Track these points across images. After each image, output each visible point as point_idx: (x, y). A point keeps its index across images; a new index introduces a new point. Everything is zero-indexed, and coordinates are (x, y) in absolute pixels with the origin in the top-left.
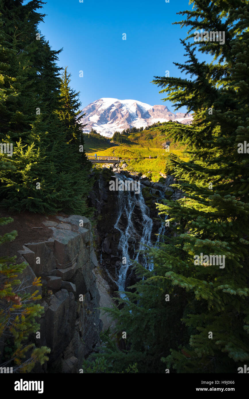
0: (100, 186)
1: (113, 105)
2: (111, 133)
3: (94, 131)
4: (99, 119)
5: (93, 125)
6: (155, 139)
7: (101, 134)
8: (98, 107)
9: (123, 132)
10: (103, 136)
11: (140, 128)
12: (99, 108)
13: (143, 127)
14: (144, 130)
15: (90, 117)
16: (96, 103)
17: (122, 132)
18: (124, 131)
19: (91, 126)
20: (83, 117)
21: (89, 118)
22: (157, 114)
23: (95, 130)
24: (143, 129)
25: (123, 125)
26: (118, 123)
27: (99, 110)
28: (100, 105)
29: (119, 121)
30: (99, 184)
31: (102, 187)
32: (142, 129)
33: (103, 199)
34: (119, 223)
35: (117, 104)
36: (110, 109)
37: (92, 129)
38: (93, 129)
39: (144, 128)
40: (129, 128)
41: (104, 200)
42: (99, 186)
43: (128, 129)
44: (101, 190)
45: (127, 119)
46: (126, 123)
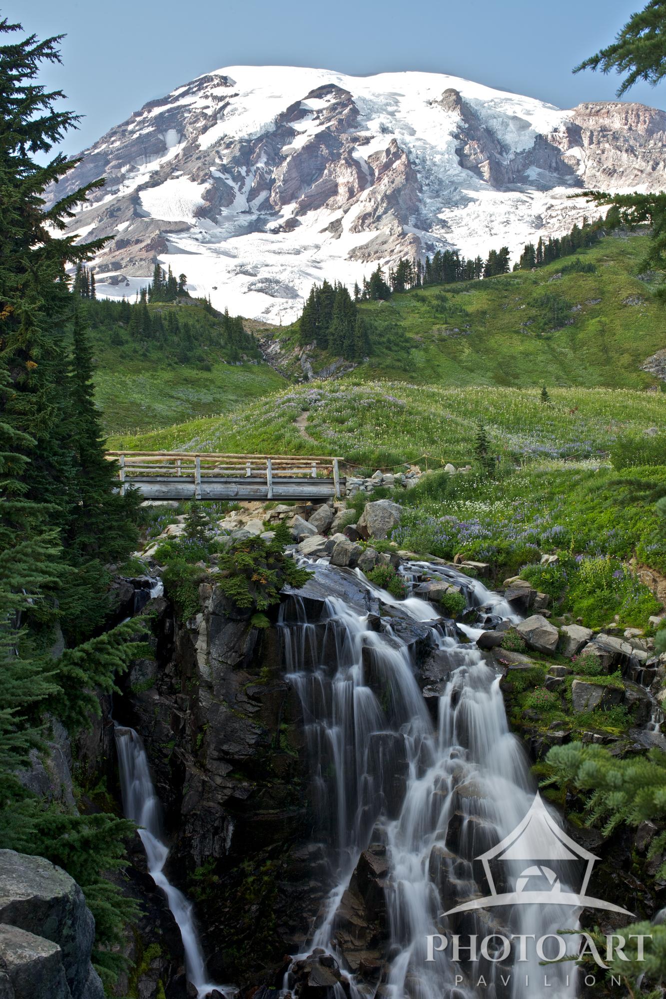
0: (201, 659)
1: (297, 111)
2: (291, 293)
3: (172, 280)
4: (202, 202)
5: (161, 245)
6: (593, 325)
7: (218, 306)
8: (201, 124)
9: (367, 285)
10: (233, 314)
11: (485, 258)
12: (205, 129)
13: (505, 251)
14: (511, 265)
15: (140, 188)
16: (183, 102)
17: (361, 286)
18: (376, 277)
19: (149, 248)
20: (88, 195)
21: (135, 199)
22: (599, 162)
23: (176, 275)
24: (506, 261)
25: (366, 237)
26: (335, 227)
27: (206, 141)
28: (209, 112)
29: (338, 214)
30: (201, 644)
31: (215, 663)
32: (499, 260)
33: (225, 757)
34: (341, 925)
35: (327, 104)
36: (274, 134)
37: (158, 268)
38: (164, 267)
39: (515, 258)
40: (410, 258)
41: (231, 762)
42: (195, 664)
43: (404, 266)
44: (210, 687)
45: (392, 199)
46: (388, 225)
